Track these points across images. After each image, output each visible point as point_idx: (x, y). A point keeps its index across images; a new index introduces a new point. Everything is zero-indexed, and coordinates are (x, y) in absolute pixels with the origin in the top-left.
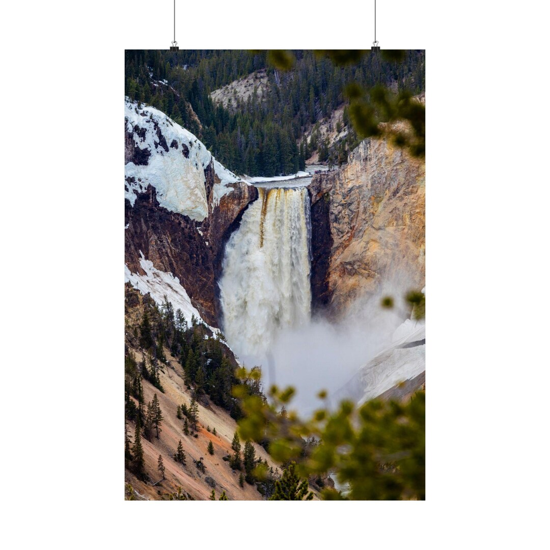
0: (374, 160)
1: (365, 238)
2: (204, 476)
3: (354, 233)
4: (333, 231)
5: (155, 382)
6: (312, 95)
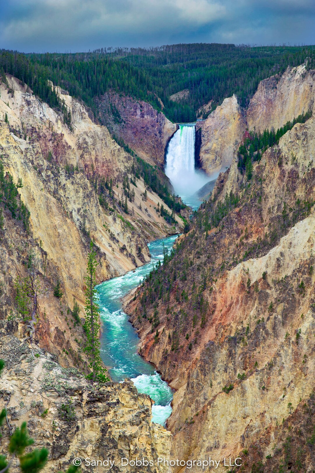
0: (216, 118)
1: (212, 142)
2: (147, 213)
3: (209, 141)
4: (202, 140)
5: (134, 184)
6: (202, 97)
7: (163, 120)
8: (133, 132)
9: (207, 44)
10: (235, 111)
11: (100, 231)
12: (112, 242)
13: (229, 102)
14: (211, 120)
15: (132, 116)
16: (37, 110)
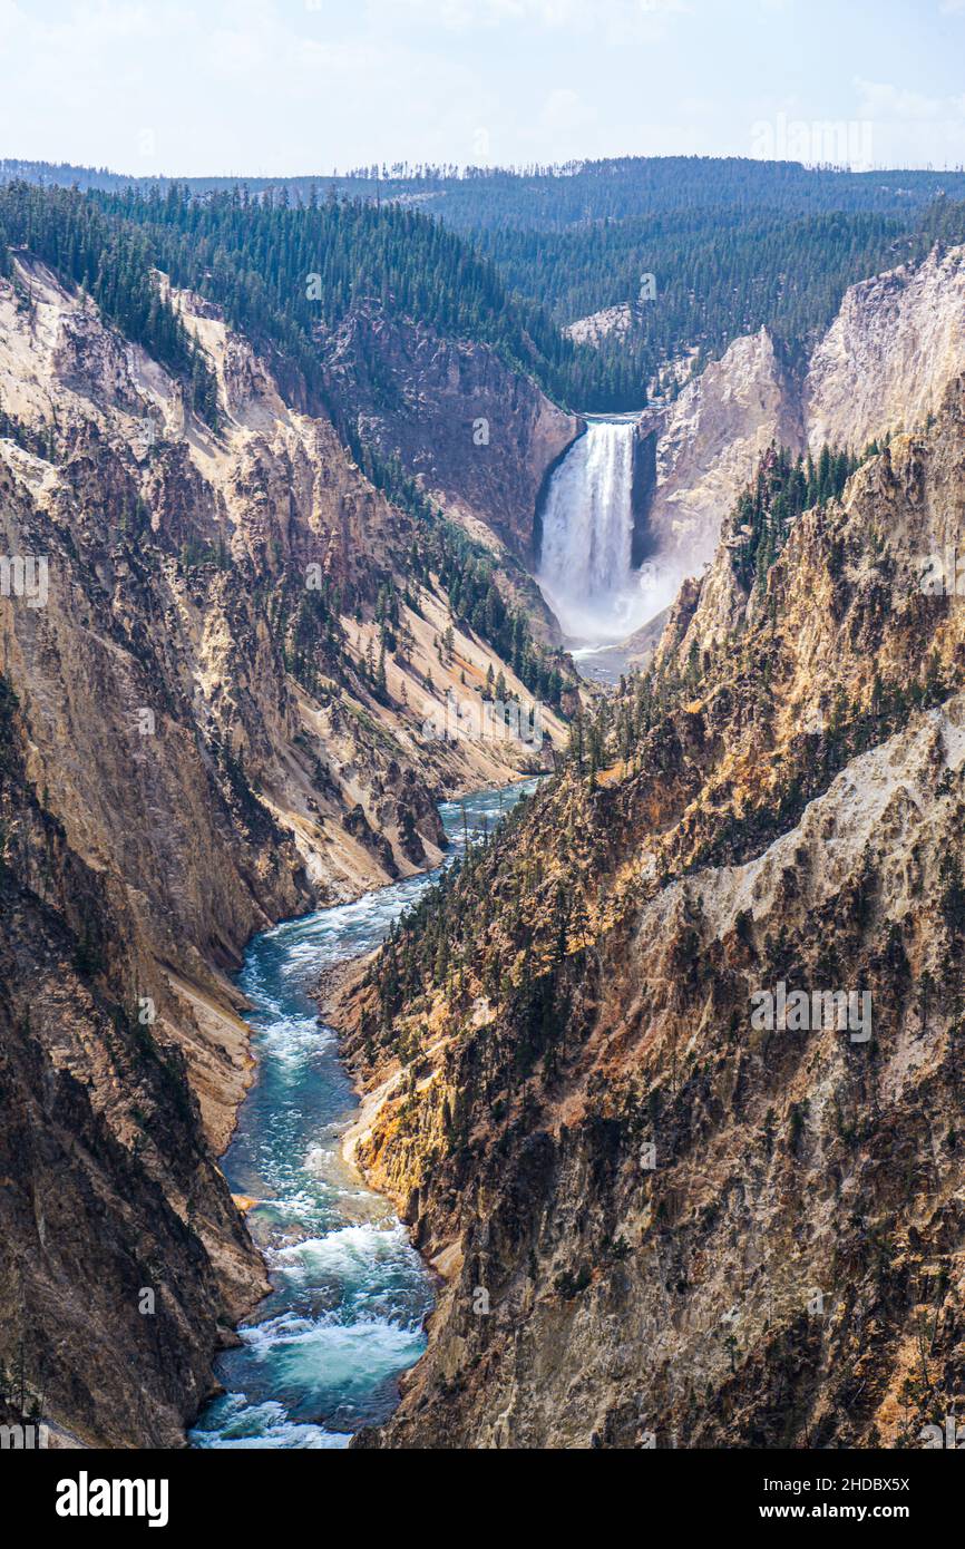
0: (703, 400)
1: (689, 479)
3: (679, 473)
4: (658, 469)
5: (415, 608)
7: (531, 402)
9: (714, 161)
10: (766, 378)
11: (283, 759)
12: (318, 796)
13: (746, 351)
14: (688, 407)
16: (107, 367)
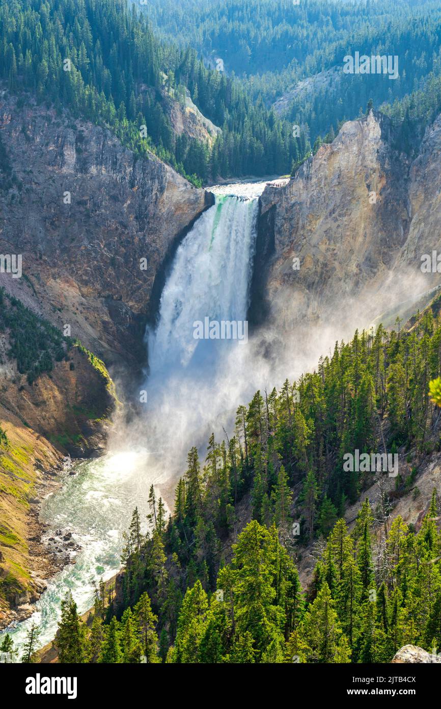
0: (314, 180)
1: (303, 253)
3: (293, 246)
4: (277, 242)
7: (152, 179)
8: (44, 219)
10: (372, 162)
13: (355, 135)
14: (301, 186)
15: (50, 168)
